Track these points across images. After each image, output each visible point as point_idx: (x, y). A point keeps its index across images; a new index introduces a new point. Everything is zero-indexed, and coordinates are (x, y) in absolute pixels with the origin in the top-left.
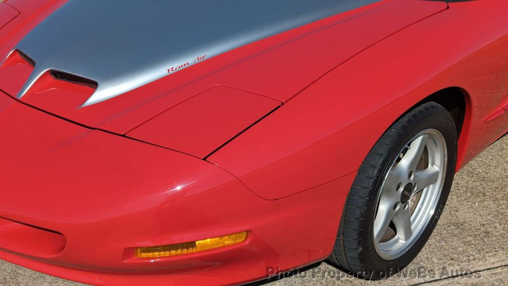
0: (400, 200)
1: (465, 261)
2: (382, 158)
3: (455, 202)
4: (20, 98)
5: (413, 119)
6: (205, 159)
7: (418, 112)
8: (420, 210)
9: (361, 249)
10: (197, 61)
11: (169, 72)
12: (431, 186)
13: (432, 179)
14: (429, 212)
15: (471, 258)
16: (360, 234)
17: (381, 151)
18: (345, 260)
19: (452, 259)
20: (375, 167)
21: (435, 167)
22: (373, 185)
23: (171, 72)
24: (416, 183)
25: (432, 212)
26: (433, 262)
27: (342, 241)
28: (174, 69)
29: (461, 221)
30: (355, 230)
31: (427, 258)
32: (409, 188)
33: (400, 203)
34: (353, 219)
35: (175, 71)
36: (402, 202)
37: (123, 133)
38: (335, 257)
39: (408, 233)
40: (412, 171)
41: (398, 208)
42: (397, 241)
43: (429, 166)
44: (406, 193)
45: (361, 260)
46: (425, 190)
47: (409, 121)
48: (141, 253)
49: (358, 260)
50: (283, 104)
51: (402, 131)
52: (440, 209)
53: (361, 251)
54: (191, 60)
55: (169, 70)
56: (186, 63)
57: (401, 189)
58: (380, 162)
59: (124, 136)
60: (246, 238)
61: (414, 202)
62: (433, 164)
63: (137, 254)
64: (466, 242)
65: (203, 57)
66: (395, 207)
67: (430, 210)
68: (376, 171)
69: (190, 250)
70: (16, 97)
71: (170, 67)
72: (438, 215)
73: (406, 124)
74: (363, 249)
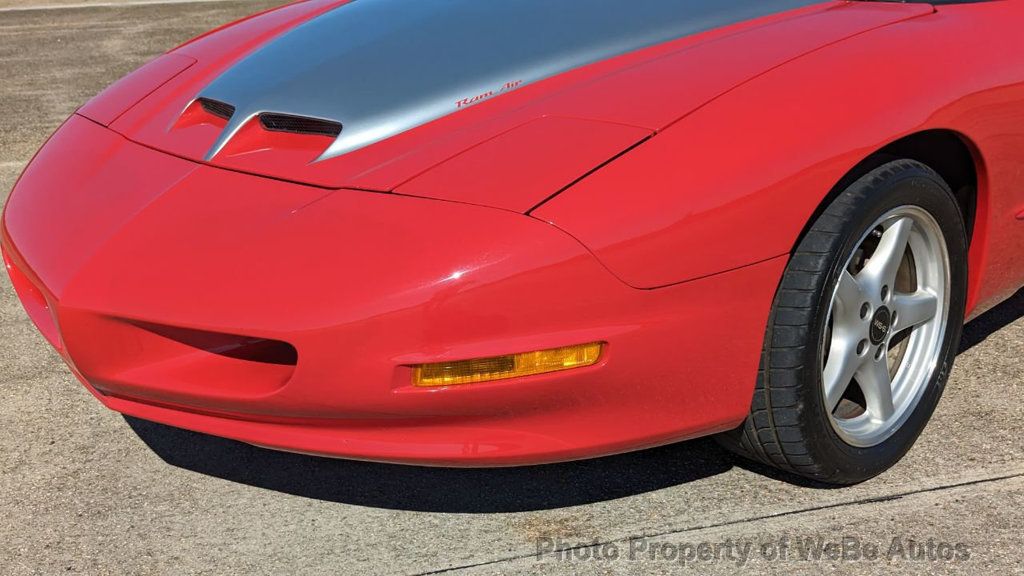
0: (868, 337)
1: (996, 462)
2: (832, 240)
3: (973, 383)
4: (209, 160)
5: (882, 178)
6: (527, 214)
7: (891, 169)
8: (906, 370)
9: (801, 406)
10: (506, 90)
11: (459, 106)
12: (925, 327)
13: (926, 311)
14: (927, 366)
15: (1006, 458)
16: (800, 377)
17: (829, 228)
18: (774, 435)
19: (971, 460)
20: (818, 254)
21: (929, 289)
22: (817, 284)
23: (463, 106)
24: (895, 312)
25: (933, 365)
26: (937, 464)
27: (767, 396)
28: (468, 101)
29: (986, 409)
30: (790, 368)
31: (925, 459)
32: (884, 316)
33: (870, 343)
34: (785, 350)
35: (469, 105)
36: (874, 343)
37: (388, 189)
38: (755, 434)
39: (888, 408)
40: (885, 286)
41: (865, 351)
42: (867, 420)
43: (919, 288)
44: (878, 324)
45: (803, 430)
46: (914, 334)
47: (876, 181)
48: (422, 378)
49: (797, 429)
50: (655, 134)
51: (863, 197)
52: (944, 370)
53: (803, 411)
54: (496, 87)
55: (459, 103)
56: (488, 92)
57: (870, 315)
58: (828, 246)
59: (390, 192)
60: (600, 357)
61: (895, 358)
62: (925, 285)
63: (415, 380)
64: (997, 437)
65: (517, 84)
66: (859, 350)
67: (929, 361)
68: (821, 261)
69: (506, 375)
70: (203, 159)
71: (461, 98)
72: (940, 381)
73: (872, 186)
74: (805, 407)
